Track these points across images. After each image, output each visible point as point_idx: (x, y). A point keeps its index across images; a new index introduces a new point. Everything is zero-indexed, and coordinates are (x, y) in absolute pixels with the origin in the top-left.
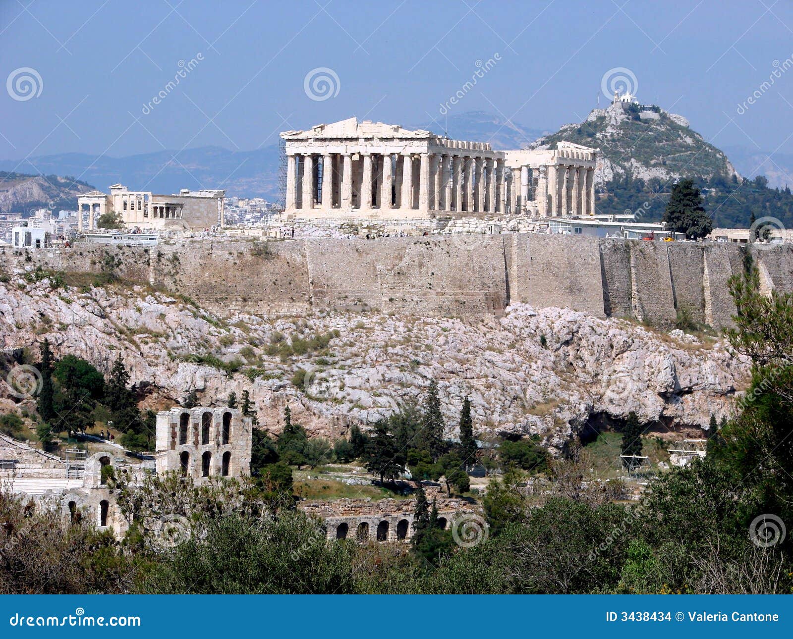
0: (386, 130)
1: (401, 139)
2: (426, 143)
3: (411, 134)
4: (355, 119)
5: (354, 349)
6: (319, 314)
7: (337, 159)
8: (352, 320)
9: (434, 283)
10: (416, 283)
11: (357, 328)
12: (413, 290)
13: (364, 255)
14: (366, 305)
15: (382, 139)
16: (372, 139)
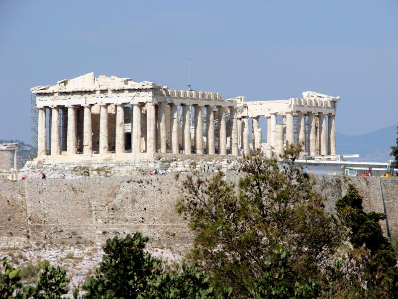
0: (118, 83)
1: (130, 90)
2: (151, 93)
3: (138, 85)
4: (92, 74)
6: (35, 246)
7: (79, 110)
8: (65, 251)
9: (146, 217)
10: (129, 217)
11: (66, 258)
12: (126, 224)
13: (80, 192)
14: (81, 238)
15: (114, 91)
16: (106, 91)
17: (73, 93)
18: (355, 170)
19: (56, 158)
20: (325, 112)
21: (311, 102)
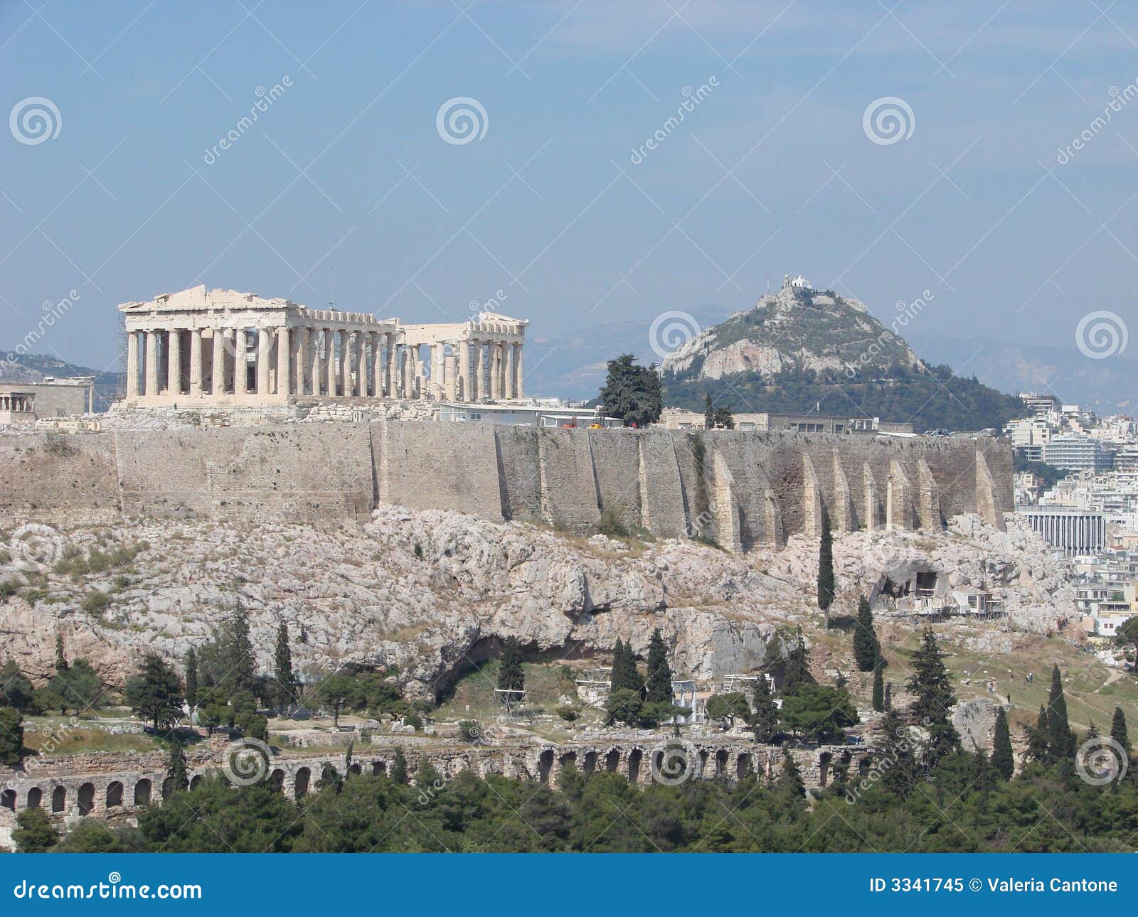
0: (239, 299)
1: (255, 310)
2: (283, 314)
3: (266, 303)
4: (203, 287)
5: (164, 565)
6: (129, 522)
7: (184, 335)
8: (170, 528)
9: (281, 482)
10: (256, 483)
11: (172, 538)
12: (252, 491)
13: (190, 448)
14: (191, 510)
15: (234, 311)
16: (222, 310)
17: (177, 312)
18: (555, 419)
19: (152, 400)
20: (510, 340)
21: (492, 327)
